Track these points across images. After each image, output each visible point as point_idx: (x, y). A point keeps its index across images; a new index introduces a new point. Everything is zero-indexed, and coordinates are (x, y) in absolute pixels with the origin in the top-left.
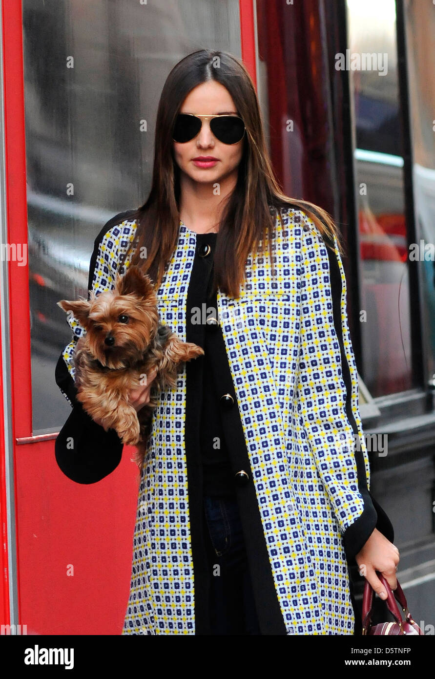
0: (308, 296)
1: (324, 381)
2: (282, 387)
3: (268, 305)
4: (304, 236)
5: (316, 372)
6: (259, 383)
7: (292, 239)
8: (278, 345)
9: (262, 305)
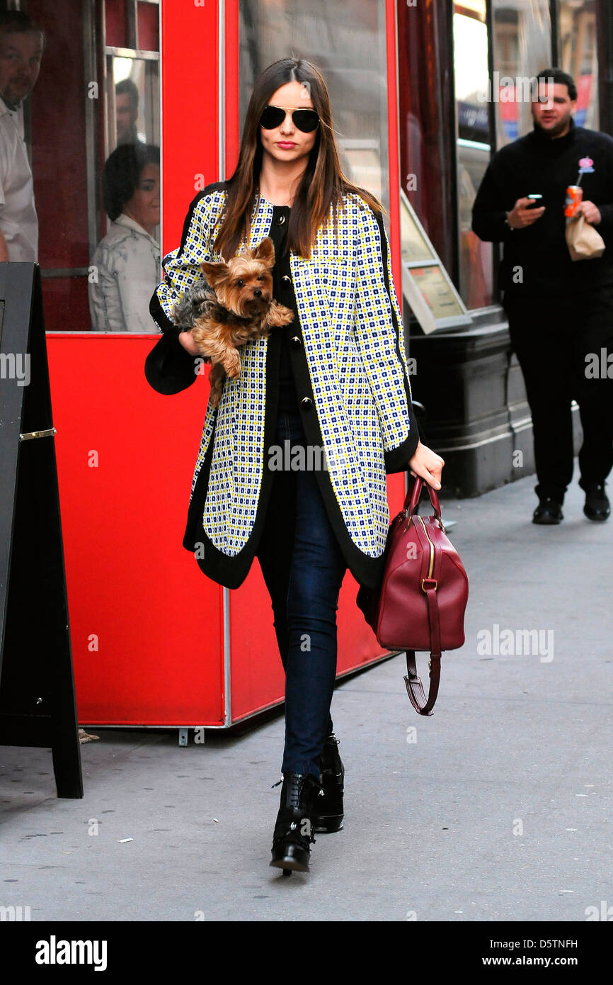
0: (364, 262)
1: (378, 329)
2: (338, 334)
3: (331, 268)
4: (360, 214)
5: (372, 321)
6: (321, 330)
7: (350, 217)
8: (337, 300)
9: (326, 267)
